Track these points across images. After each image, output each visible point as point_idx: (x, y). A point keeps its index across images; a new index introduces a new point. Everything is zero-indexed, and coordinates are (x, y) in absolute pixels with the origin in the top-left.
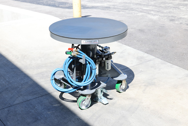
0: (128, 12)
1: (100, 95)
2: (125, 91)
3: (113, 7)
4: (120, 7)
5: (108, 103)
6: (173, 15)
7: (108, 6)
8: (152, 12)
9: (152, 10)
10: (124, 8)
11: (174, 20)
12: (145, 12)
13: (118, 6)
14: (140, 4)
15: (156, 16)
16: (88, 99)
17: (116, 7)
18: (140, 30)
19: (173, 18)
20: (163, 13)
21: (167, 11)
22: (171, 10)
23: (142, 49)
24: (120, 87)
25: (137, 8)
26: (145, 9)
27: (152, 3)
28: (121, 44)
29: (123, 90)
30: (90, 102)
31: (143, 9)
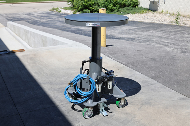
0: (148, 44)
1: (102, 108)
2: (124, 107)
3: (138, 38)
4: (144, 38)
5: (107, 115)
6: (187, 48)
7: (133, 37)
8: (169, 45)
9: (170, 43)
10: (146, 40)
11: (186, 52)
12: (162, 44)
13: (142, 38)
14: (161, 37)
15: (172, 48)
16: (90, 110)
17: (140, 39)
18: (152, 59)
19: (185, 50)
20: (178, 45)
21: (183, 44)
22: (187, 44)
23: (148, 75)
24: (120, 103)
25: (158, 41)
26: (164, 42)
27: (173, 36)
28: (132, 69)
29: (122, 106)
30: (92, 113)
31: (162, 41)
